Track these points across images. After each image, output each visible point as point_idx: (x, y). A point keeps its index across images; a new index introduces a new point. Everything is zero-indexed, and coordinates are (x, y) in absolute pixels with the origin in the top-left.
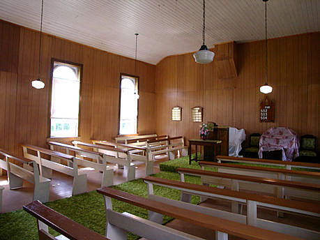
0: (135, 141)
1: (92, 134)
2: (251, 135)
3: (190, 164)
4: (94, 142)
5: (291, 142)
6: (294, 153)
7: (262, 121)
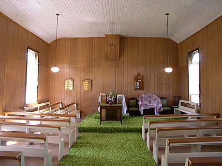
0: (36, 109)
1: (4, 106)
2: (129, 99)
3: (101, 124)
4: (6, 114)
5: (158, 102)
6: (160, 109)
7: (136, 89)
